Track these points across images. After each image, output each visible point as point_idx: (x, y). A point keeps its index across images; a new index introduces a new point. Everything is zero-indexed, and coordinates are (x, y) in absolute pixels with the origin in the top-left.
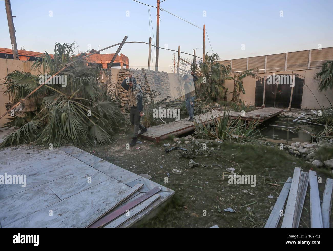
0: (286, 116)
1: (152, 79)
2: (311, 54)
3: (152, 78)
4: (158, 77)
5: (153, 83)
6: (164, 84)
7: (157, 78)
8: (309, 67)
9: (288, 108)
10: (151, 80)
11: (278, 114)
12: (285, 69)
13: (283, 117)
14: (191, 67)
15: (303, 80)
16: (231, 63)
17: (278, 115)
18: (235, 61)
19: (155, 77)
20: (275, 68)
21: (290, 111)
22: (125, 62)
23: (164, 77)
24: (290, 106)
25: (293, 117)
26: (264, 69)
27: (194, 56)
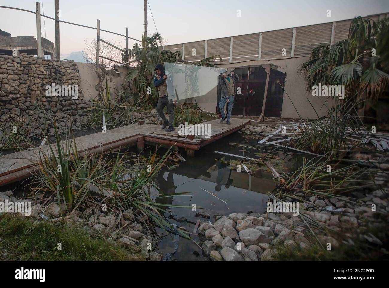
0: (252, 131)
1: (43, 72)
2: (295, 35)
3: (43, 70)
4: (55, 68)
5: (45, 78)
6: (67, 80)
7: (54, 70)
8: (293, 53)
9: (259, 115)
10: (41, 73)
11: (240, 128)
12: (258, 58)
13: (246, 134)
14: (122, 54)
15: (285, 74)
16: (183, 48)
17: (240, 130)
18: (189, 46)
19: (50, 69)
20: (245, 56)
21: (263, 122)
22: (48, 49)
23: (68, 68)
24: (262, 114)
25: (263, 134)
26: (229, 57)
27: (127, 37)
